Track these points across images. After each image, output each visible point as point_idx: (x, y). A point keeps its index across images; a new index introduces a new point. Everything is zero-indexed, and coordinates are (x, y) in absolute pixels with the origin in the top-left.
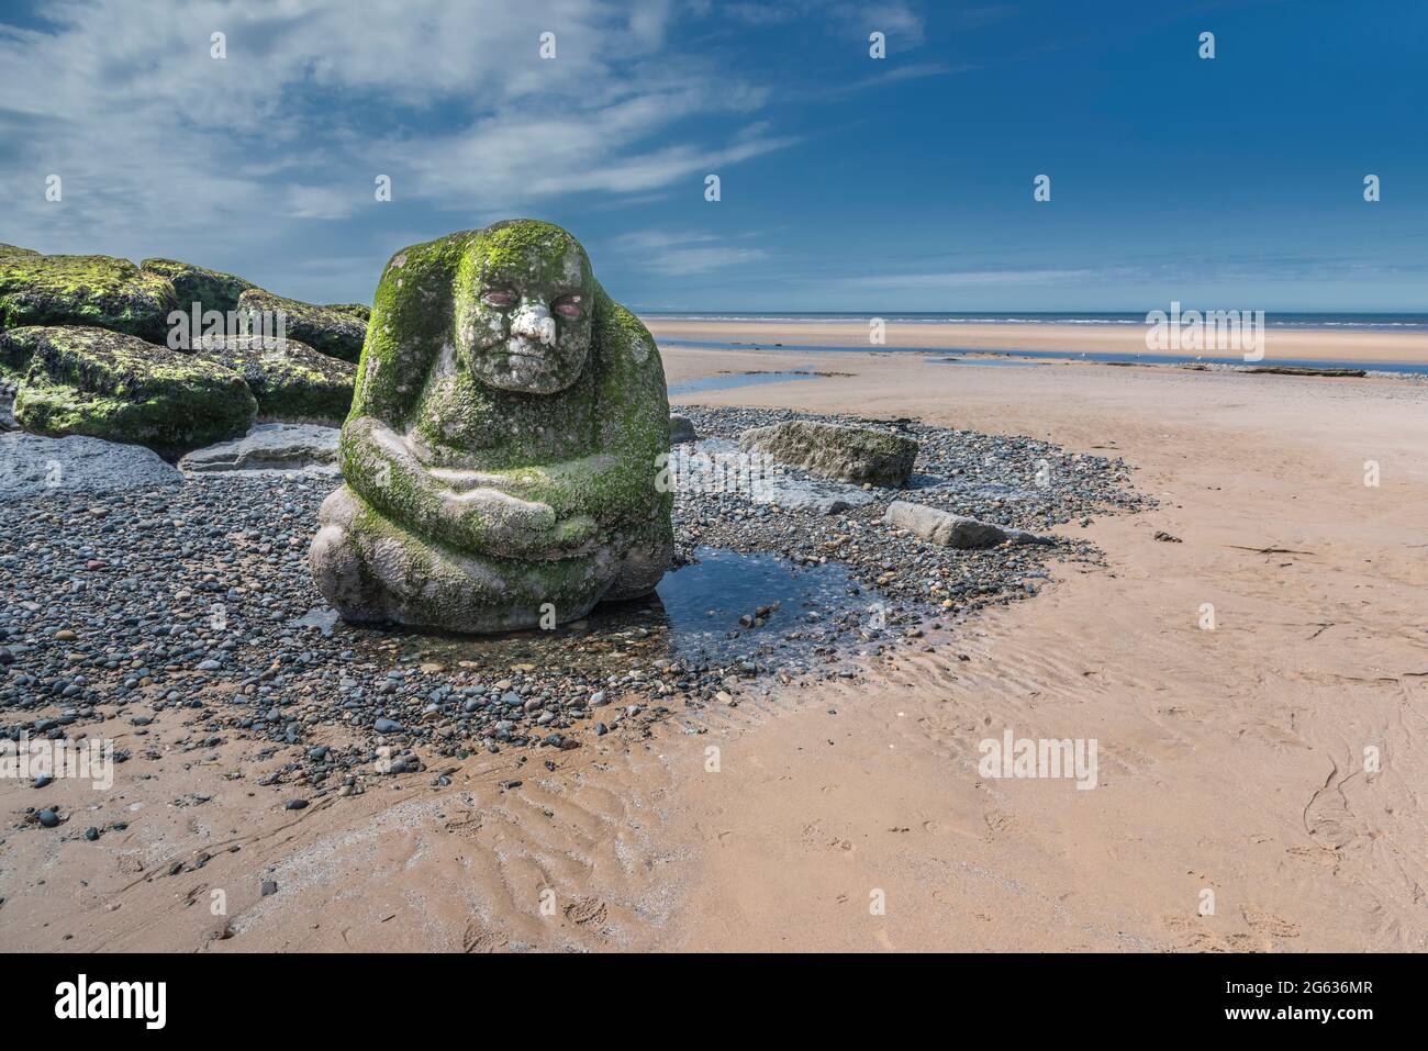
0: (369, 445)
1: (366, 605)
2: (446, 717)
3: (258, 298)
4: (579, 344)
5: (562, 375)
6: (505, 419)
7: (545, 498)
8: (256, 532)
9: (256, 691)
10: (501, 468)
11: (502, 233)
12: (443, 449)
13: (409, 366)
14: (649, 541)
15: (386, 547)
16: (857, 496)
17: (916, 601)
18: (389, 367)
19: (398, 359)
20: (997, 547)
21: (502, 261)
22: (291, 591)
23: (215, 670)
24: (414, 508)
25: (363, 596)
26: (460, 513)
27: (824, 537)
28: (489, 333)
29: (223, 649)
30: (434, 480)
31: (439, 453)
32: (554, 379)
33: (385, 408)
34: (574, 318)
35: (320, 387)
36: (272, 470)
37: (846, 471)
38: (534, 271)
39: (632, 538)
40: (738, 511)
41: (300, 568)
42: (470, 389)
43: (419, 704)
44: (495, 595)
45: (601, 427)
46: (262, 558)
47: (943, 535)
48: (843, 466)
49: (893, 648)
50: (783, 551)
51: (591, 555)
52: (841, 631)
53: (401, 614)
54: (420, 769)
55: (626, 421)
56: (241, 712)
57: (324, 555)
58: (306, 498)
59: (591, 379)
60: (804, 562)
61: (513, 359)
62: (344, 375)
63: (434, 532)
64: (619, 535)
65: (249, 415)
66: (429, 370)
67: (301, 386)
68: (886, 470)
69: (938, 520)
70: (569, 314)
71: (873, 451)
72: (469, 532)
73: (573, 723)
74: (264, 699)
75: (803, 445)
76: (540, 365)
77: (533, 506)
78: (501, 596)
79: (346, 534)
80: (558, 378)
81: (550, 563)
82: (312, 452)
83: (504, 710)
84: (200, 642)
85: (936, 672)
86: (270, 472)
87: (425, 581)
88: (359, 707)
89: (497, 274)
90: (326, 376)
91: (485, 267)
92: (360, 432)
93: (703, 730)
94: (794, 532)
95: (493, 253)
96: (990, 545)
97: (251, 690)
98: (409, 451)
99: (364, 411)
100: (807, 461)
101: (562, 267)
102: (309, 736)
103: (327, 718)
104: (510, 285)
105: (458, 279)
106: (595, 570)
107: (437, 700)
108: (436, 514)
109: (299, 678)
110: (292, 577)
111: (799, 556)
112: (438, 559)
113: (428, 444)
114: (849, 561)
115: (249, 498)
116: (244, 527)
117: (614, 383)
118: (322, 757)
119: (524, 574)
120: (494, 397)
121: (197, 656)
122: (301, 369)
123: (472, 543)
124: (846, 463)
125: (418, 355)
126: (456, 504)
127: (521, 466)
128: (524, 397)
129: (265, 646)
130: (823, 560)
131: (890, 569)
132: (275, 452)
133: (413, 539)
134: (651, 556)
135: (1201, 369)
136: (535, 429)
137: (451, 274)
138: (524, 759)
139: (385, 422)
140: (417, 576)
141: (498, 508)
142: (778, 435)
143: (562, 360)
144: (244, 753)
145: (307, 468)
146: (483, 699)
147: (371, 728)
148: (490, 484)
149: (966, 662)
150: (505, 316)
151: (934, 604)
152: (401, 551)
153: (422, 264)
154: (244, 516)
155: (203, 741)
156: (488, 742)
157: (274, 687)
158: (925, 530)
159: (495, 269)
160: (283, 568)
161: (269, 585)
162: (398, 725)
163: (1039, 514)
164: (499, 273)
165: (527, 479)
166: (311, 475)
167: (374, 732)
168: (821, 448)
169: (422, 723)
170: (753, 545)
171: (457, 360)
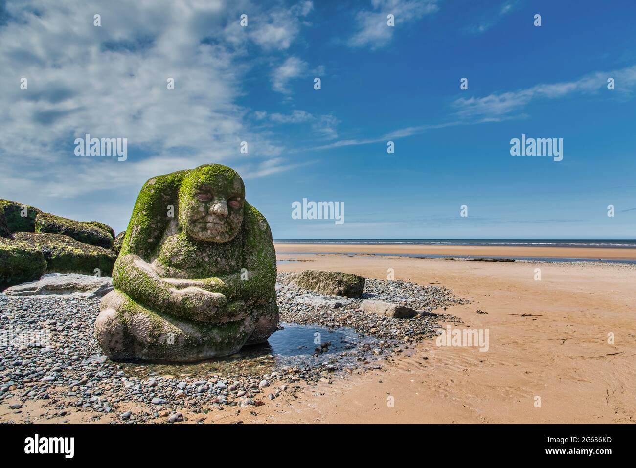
0: (133, 267)
1: (125, 351)
2: (189, 396)
3: (47, 216)
4: (237, 220)
5: (230, 233)
6: (202, 254)
7: (221, 291)
8: (54, 321)
9: (79, 389)
10: (199, 278)
11: (206, 169)
12: (171, 269)
13: (155, 230)
14: (269, 313)
15: (139, 318)
16: (344, 300)
17: (391, 338)
18: (145, 230)
19: (149, 226)
20: (415, 317)
21: (207, 180)
22: (77, 347)
23: (52, 381)
24: (156, 297)
25: (124, 346)
26: (180, 299)
27: (338, 316)
28: (198, 212)
29: (54, 371)
30: (166, 283)
31: (168, 271)
32: (227, 235)
33: (141, 250)
34: (237, 208)
35: (80, 256)
36: (55, 295)
37: (335, 292)
38: (221, 185)
39: (261, 311)
40: (293, 307)
41: (80, 337)
42: (185, 240)
43: (172, 390)
44: (196, 341)
45: (246, 259)
46: (58, 333)
47: (391, 313)
48: (334, 289)
49: (391, 357)
50: (321, 323)
51: (243, 320)
52: (364, 351)
53: (143, 354)
54: (185, 419)
55: (259, 255)
56: (75, 399)
57: (105, 324)
58: (77, 306)
59: (241, 237)
60: (333, 326)
61: (209, 225)
62: (92, 251)
63: (165, 309)
64: (255, 310)
65: (42, 269)
66: (164, 232)
67: (70, 256)
68: (352, 291)
69: (388, 306)
70: (235, 206)
71: (347, 282)
72: (184, 309)
73: (256, 395)
74: (86, 393)
75: (315, 280)
76: (221, 228)
77: (217, 295)
78: (199, 341)
79: (118, 313)
80: (228, 234)
81: (223, 324)
82: (77, 286)
83: (218, 391)
84: (40, 368)
85: (417, 364)
86: (54, 296)
87: (160, 335)
88: (141, 393)
89: (204, 186)
90: (83, 251)
91: (198, 182)
92: (128, 261)
93: (322, 394)
94: (324, 314)
95: (202, 177)
96: (411, 317)
97: (76, 389)
98: (153, 270)
99: (130, 251)
100: (317, 288)
101: (233, 184)
102: (116, 408)
103: (124, 399)
104: (209, 191)
105: (181, 190)
106: (244, 328)
107: (181, 388)
108: (168, 299)
109: (100, 383)
110: (77, 341)
111: (330, 324)
112: (167, 323)
113: (163, 266)
114: (353, 325)
115: (47, 306)
116: (47, 319)
117: (252, 239)
118: (129, 417)
119: (210, 330)
120: (196, 244)
121: (40, 375)
122: (70, 248)
123: (186, 314)
124: (335, 288)
125: (159, 224)
126: (178, 294)
127: (209, 277)
128: (212, 244)
129: (76, 370)
130: (341, 325)
131: (373, 327)
132: (57, 286)
133: (154, 314)
134: (270, 320)
135: (452, 259)
136: (216, 259)
137: (177, 188)
138: (239, 412)
139: (140, 256)
140: (156, 332)
141: (200, 295)
142: (302, 276)
143: (231, 226)
144: (83, 418)
145: (74, 294)
146: (206, 387)
147: (150, 403)
148: (195, 285)
149: (427, 360)
150: (206, 205)
151: (400, 339)
152: (147, 320)
153: (164, 183)
154: (46, 314)
155: (56, 414)
156: (215, 405)
157: (88, 387)
158: (381, 311)
159: (203, 184)
160: (71, 338)
161: (65, 345)
162: (165, 400)
163: (424, 306)
164: (205, 186)
165: (213, 283)
166: (76, 297)
167: (152, 405)
168: (323, 282)
169: (177, 399)
170: (306, 320)
171: (179, 227)
